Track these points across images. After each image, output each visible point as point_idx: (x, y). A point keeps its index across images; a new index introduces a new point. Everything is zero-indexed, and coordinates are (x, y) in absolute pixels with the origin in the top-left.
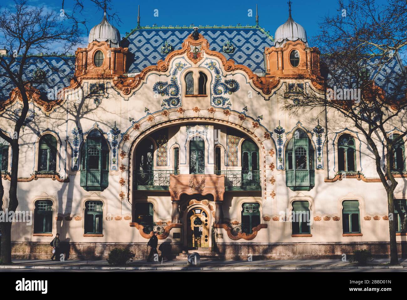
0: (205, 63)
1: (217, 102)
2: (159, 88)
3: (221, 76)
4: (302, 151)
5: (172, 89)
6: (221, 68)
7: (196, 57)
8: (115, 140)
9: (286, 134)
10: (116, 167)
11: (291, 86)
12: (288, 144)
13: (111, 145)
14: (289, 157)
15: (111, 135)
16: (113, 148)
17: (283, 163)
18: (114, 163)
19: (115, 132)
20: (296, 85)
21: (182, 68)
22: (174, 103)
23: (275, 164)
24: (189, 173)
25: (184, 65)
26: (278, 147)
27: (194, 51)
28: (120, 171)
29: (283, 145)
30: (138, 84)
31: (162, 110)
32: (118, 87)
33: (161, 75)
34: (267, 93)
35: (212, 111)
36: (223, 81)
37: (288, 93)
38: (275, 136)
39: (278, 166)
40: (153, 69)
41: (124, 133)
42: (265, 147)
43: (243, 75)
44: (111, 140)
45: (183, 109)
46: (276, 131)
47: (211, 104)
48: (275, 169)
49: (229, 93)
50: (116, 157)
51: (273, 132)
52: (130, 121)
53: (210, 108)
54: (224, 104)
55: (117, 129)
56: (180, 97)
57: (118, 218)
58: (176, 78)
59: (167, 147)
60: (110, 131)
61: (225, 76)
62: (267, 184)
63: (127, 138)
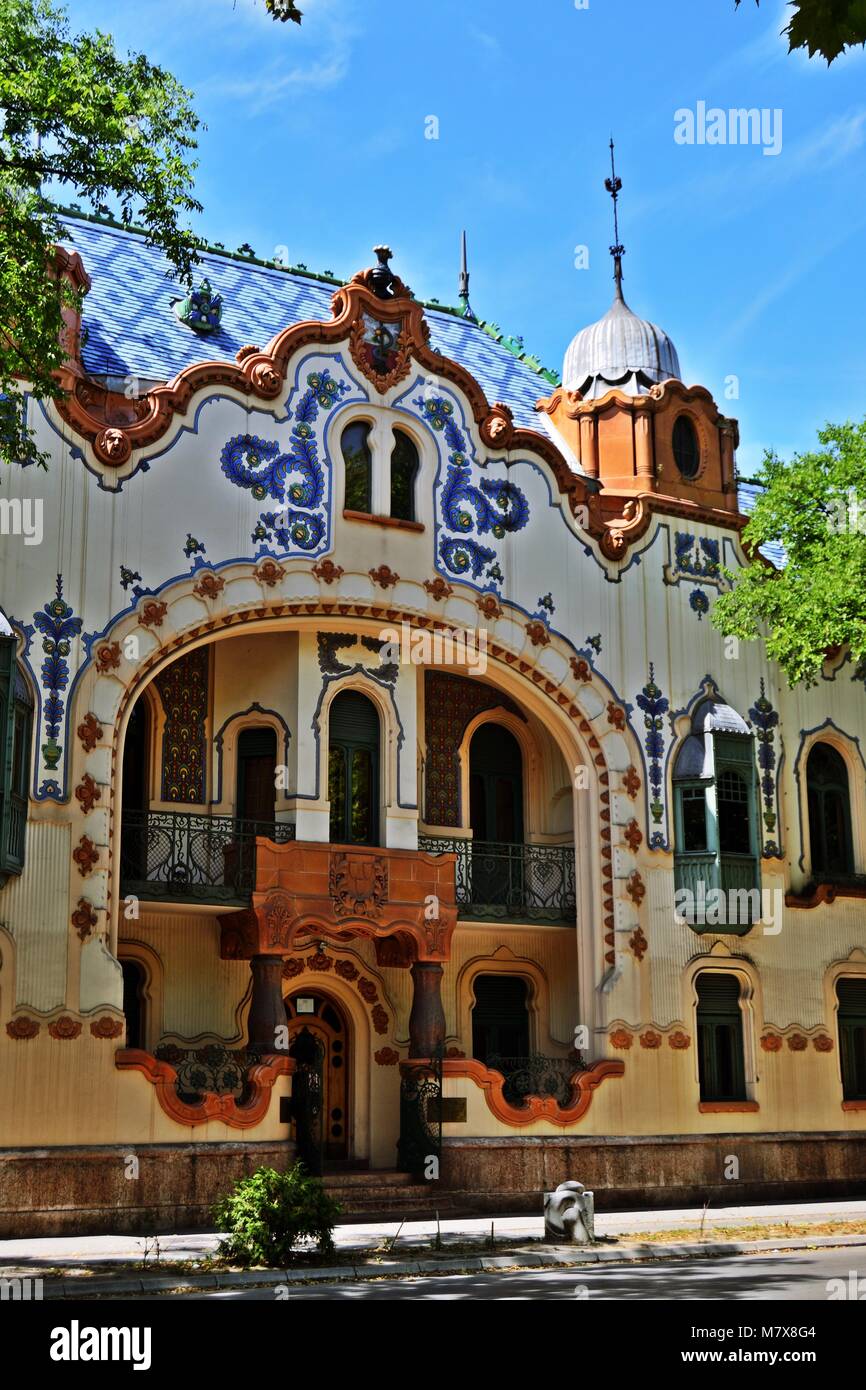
1: (456, 558)
2: (246, 464)
3: (470, 459)
5: (295, 478)
6: (468, 430)
7: (382, 364)
8: (56, 658)
9: (673, 716)
10: (60, 786)
11: (684, 542)
12: (678, 756)
13: (41, 683)
14: (686, 805)
15: (38, 637)
16: (46, 693)
17: (666, 827)
18: (51, 766)
19: (58, 623)
20: (697, 543)
21: (335, 398)
22: (305, 537)
23: (641, 827)
24: (328, 840)
25: (341, 387)
26: (649, 761)
27: (375, 339)
28: (75, 804)
29: (665, 754)
30: (163, 429)
31: (253, 556)
32: (75, 425)
33: (254, 409)
34: (614, 554)
35: (438, 590)
36: (474, 482)
37: (674, 565)
38: (638, 717)
39: (651, 836)
40: (224, 376)
41: (97, 635)
42: (608, 759)
43: (541, 472)
44: (37, 658)
45: (336, 567)
46: (642, 702)
47: (437, 562)
48: (643, 847)
49: (494, 531)
50: (60, 741)
51: (634, 703)
52: (124, 584)
53: (432, 577)
54: (477, 572)
55: (68, 612)
56: (326, 514)
57: (65, 1029)
58: (311, 435)
59: (206, 722)
60: (37, 616)
61: (482, 461)
62: (616, 903)
63: (109, 658)
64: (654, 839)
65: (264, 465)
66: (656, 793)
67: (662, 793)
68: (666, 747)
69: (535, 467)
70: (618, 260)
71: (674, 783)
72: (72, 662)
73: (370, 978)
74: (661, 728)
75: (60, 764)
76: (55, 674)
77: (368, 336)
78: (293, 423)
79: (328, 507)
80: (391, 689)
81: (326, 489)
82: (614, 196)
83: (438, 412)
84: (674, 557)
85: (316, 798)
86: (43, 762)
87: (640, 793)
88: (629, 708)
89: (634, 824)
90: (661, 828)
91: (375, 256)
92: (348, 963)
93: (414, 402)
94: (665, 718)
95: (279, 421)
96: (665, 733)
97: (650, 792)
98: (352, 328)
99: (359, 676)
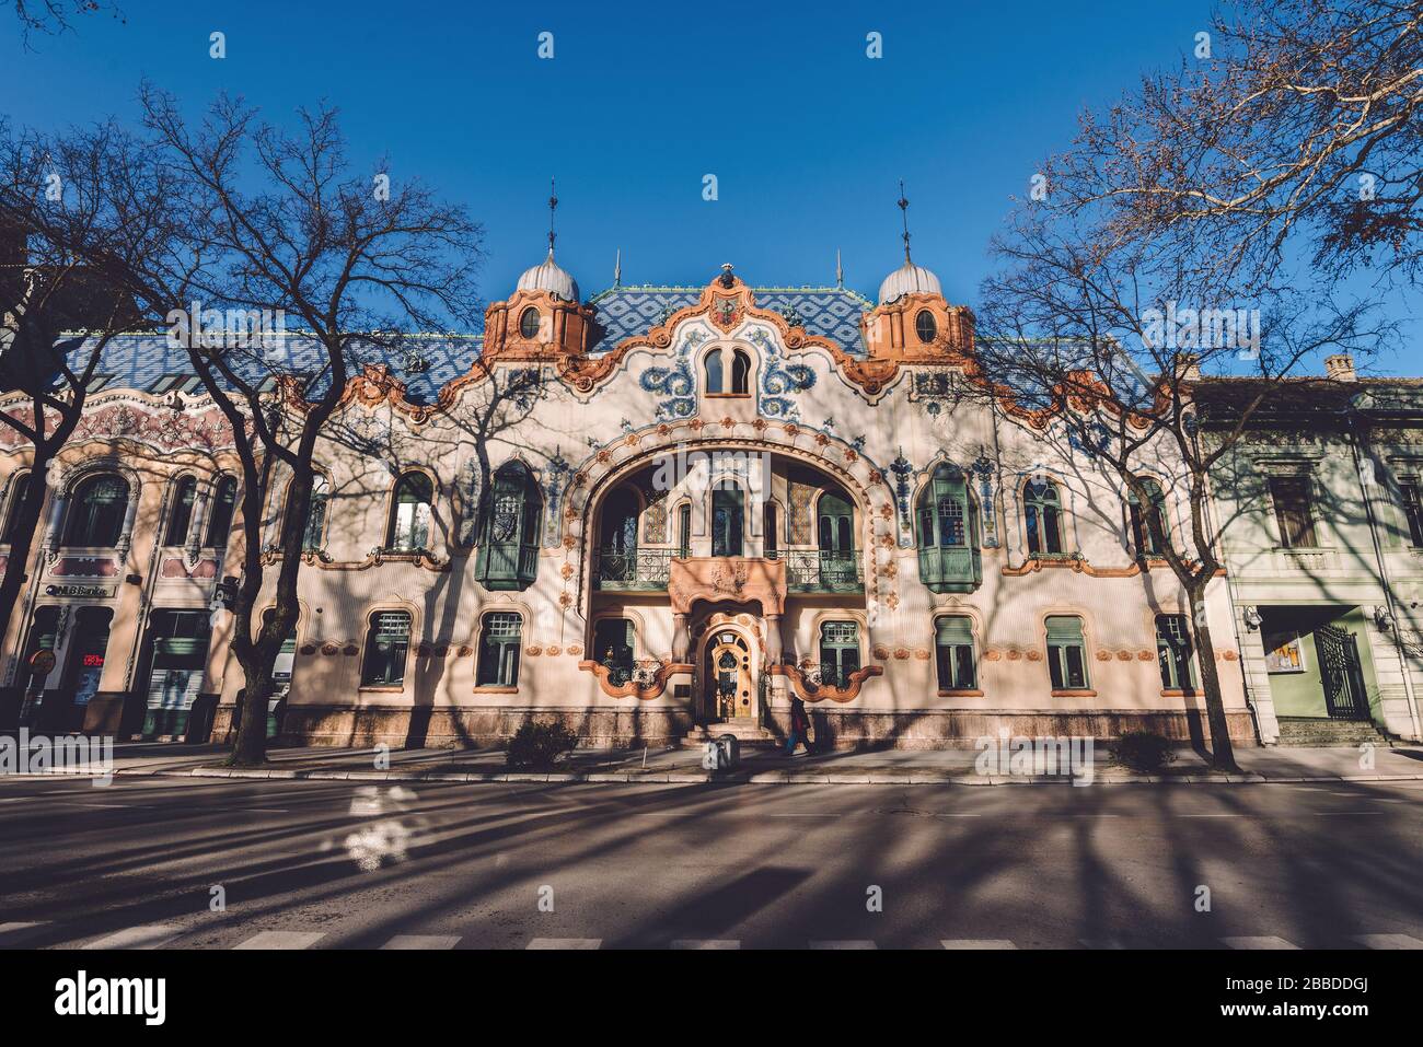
0: (746, 332)
1: (771, 407)
3: (779, 357)
4: (953, 508)
6: (778, 343)
7: (727, 321)
9: (915, 473)
17: (912, 534)
20: (932, 377)
21: (700, 341)
22: (683, 411)
24: (710, 556)
25: (704, 335)
26: (899, 500)
27: (723, 309)
29: (910, 496)
30: (610, 372)
31: (656, 423)
33: (657, 354)
34: (874, 390)
35: (760, 425)
36: (782, 367)
37: (916, 391)
38: (891, 476)
41: (575, 470)
43: (823, 356)
45: (700, 422)
46: (893, 468)
47: (759, 411)
49: (795, 391)
51: (888, 469)
52: (590, 445)
53: (756, 419)
54: (784, 413)
55: (562, 461)
56: (695, 397)
58: (687, 361)
59: (666, 505)
61: (787, 357)
63: (582, 479)
65: (662, 380)
68: (911, 491)
70: (907, 241)
74: (907, 480)
78: (677, 357)
79: (696, 394)
81: (695, 385)
82: (904, 209)
83: (760, 338)
84: (915, 387)
85: (704, 535)
86: (547, 530)
88: (885, 472)
93: (746, 335)
94: (910, 474)
95: (670, 358)
96: (911, 483)
98: (708, 306)
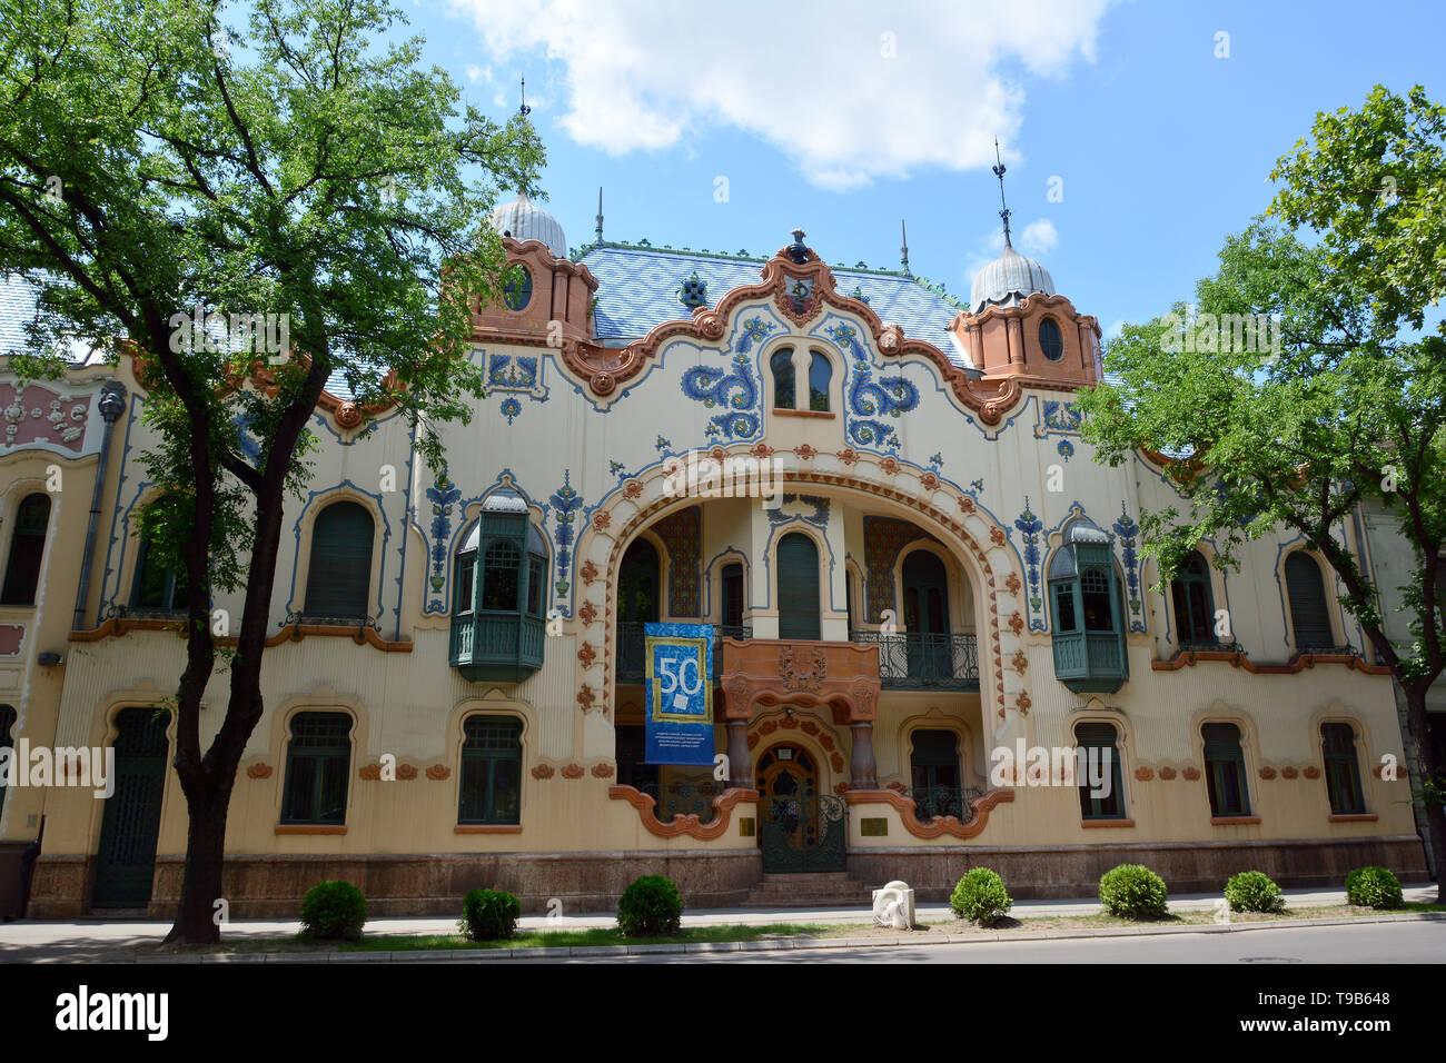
1: (862, 434)
3: (870, 365)
5: (736, 390)
6: (868, 345)
7: (799, 308)
8: (565, 525)
9: (1046, 533)
10: (569, 609)
11: (1051, 408)
12: (1052, 561)
13: (554, 541)
14: (1060, 597)
15: (553, 512)
16: (558, 548)
17: (1045, 615)
18: (562, 595)
19: (566, 501)
20: (1062, 407)
21: (764, 334)
22: (743, 431)
23: (1023, 616)
24: (777, 637)
25: (769, 326)
26: (1028, 568)
27: (794, 292)
28: (579, 621)
29: (1041, 563)
30: (638, 368)
31: (706, 446)
32: (576, 371)
33: (705, 347)
34: (992, 420)
35: (848, 457)
36: (875, 379)
37: (1043, 424)
38: (1017, 537)
39: (1032, 622)
40: (681, 329)
41: (594, 507)
42: (993, 568)
43: (928, 368)
44: (552, 525)
45: (768, 448)
46: (1020, 525)
47: (846, 438)
48: (1024, 631)
49: (892, 413)
50: (568, 579)
51: (1014, 526)
52: (613, 472)
53: (843, 450)
54: (880, 442)
55: (573, 494)
56: (759, 412)
57: (573, 772)
58: (747, 361)
59: (700, 562)
60: (552, 498)
61: (880, 365)
62: (1005, 673)
63: (602, 522)
64: (1034, 625)
65: (713, 384)
66: (1035, 590)
67: (1040, 590)
68: (1042, 556)
69: (923, 365)
70: (1006, 220)
71: (1048, 582)
72: (576, 527)
73: (828, 734)
74: (1036, 542)
75: (568, 594)
76: (564, 535)
77: (789, 291)
78: (734, 354)
79: (761, 408)
80: (824, 530)
81: (759, 396)
82: (1001, 177)
83: (845, 336)
84: (1042, 419)
85: (768, 607)
86: (556, 594)
87: (1021, 591)
88: (1009, 530)
89: (1016, 615)
90: (1040, 616)
91: (793, 236)
92: (811, 723)
93: (826, 330)
94: (1040, 535)
95: (724, 354)
96: (1041, 547)
97: (1029, 590)
98: (775, 286)
99: (798, 522)
